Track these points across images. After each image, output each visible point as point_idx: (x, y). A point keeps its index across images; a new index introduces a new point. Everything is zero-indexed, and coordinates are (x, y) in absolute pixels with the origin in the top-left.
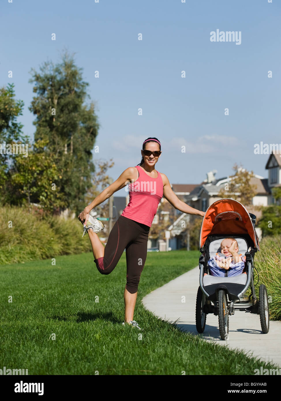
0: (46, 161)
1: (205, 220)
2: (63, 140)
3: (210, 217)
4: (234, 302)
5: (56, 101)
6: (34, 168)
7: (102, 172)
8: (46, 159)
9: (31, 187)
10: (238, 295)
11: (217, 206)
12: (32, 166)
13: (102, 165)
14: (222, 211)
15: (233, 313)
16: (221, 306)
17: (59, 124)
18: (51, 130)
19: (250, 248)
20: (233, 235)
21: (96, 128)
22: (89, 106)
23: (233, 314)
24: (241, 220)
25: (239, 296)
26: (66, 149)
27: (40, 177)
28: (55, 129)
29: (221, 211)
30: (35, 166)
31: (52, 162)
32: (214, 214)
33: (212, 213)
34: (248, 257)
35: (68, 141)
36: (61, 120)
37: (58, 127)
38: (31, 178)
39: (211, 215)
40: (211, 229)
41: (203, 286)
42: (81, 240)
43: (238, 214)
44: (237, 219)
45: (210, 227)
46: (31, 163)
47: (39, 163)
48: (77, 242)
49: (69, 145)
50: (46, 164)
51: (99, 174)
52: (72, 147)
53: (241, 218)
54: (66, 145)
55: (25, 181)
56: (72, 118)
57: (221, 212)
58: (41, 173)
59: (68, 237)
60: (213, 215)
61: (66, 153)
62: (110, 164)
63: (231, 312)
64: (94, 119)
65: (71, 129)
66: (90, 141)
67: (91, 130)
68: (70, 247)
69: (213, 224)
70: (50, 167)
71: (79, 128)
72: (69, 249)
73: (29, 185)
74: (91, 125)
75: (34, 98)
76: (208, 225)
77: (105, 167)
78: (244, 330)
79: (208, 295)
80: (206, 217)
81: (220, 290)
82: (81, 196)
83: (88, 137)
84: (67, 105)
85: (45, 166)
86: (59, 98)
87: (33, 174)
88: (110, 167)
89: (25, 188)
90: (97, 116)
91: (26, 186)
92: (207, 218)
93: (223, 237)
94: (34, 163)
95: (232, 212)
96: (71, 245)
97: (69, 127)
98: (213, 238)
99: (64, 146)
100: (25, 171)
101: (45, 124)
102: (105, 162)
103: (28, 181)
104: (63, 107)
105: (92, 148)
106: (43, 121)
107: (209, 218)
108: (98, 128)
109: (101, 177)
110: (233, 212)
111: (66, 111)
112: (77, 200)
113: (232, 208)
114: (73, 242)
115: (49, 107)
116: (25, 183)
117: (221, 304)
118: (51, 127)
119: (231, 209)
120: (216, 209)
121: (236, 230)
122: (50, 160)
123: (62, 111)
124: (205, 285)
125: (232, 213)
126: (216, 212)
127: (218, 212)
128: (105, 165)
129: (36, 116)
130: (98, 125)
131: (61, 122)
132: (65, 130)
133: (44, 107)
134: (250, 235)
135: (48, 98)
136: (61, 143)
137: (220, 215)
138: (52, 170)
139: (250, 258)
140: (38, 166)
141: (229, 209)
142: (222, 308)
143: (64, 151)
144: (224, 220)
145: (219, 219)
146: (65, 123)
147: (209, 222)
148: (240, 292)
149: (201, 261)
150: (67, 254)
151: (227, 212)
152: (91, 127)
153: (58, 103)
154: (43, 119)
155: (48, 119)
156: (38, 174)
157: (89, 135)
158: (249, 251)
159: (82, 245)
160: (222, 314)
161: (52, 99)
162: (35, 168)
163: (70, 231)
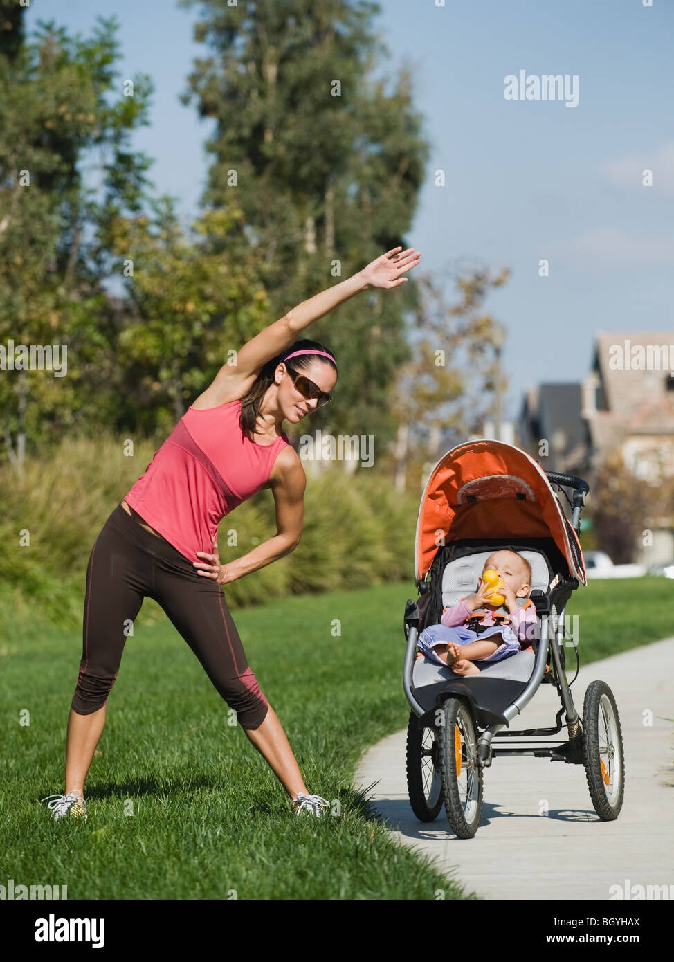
0: (233, 282)
1: (427, 502)
2: (298, 203)
3: (441, 492)
4: (492, 732)
5: (271, 71)
6: (191, 307)
7: (470, 302)
8: (233, 274)
9: (184, 369)
10: (503, 711)
11: (458, 461)
12: (184, 300)
13: (468, 278)
14: (475, 475)
15: (487, 762)
16: (449, 742)
17: (281, 150)
18: (258, 173)
19: (557, 576)
20: (516, 543)
21: (420, 156)
22: (394, 79)
23: (488, 766)
24: (533, 498)
25: (507, 713)
26: (310, 236)
27: (211, 335)
28: (269, 169)
29: (471, 476)
30: (196, 298)
31: (252, 282)
32: (454, 483)
33: (448, 481)
34: (540, 605)
35: (316, 207)
36: (289, 135)
37: (280, 164)
38: (183, 339)
39: (445, 486)
40: (448, 525)
41: (411, 688)
42: (361, 542)
43: (521, 481)
44: (522, 496)
45: (445, 522)
46: (179, 291)
47: (209, 289)
48: (350, 552)
49: (320, 223)
50: (234, 292)
51: (458, 311)
52: (330, 229)
53: (531, 492)
54: (310, 223)
55: (162, 349)
56: (326, 130)
57: (472, 478)
58: (216, 321)
59: (317, 535)
60: (452, 487)
61: (310, 248)
62: (494, 274)
63: (481, 758)
64: (412, 127)
65: (326, 168)
66: (400, 202)
67: (404, 165)
68: (324, 567)
69: (452, 513)
70: (247, 299)
71: (362, 158)
72: (321, 574)
73: (176, 364)
74: (404, 144)
75: (198, 62)
76: (437, 515)
77: (480, 284)
78: (560, 814)
79: (422, 712)
80: (430, 493)
81: (449, 698)
82: (375, 392)
83: (391, 192)
84: (306, 84)
85: (232, 299)
86: (283, 60)
87: (188, 325)
88: (498, 283)
89: (164, 374)
90: (421, 116)
91: (169, 367)
92: (433, 496)
93: (488, 548)
94: (193, 289)
95: (503, 477)
96: (325, 560)
97: (318, 161)
98: (458, 551)
99: (302, 226)
100: (161, 316)
101: (236, 150)
102: (479, 268)
103: (172, 350)
104: (295, 90)
105: (407, 228)
106: (231, 143)
107: (439, 496)
108: (427, 157)
109: (466, 321)
110: (506, 477)
111: (306, 105)
112: (362, 405)
113: (501, 466)
114: (335, 550)
115: (248, 92)
116: (162, 357)
117: (449, 736)
118: (259, 162)
119: (500, 470)
120: (457, 468)
121: (524, 527)
122: (245, 274)
123: (292, 103)
124: (417, 685)
125: (504, 480)
126: (458, 477)
127: (464, 479)
128: (479, 278)
129: (211, 124)
130: (425, 148)
131: (290, 146)
132: (304, 171)
133: (232, 93)
134: (555, 539)
135: (245, 61)
136: (293, 215)
137: (471, 487)
138: (253, 310)
139: (546, 608)
140: (204, 298)
141: (494, 468)
142: (449, 750)
143: (303, 242)
144: (482, 501)
145: (471, 499)
146: (303, 148)
147: (441, 505)
148: (512, 704)
149: (409, 618)
150: (316, 590)
151: (488, 478)
152: (401, 155)
153: (280, 78)
154: (231, 134)
155: (246, 132)
156: (205, 326)
157: (395, 181)
158: (553, 586)
159: (367, 559)
160: (449, 766)
161: (260, 63)
162: (197, 305)
163: (324, 513)
